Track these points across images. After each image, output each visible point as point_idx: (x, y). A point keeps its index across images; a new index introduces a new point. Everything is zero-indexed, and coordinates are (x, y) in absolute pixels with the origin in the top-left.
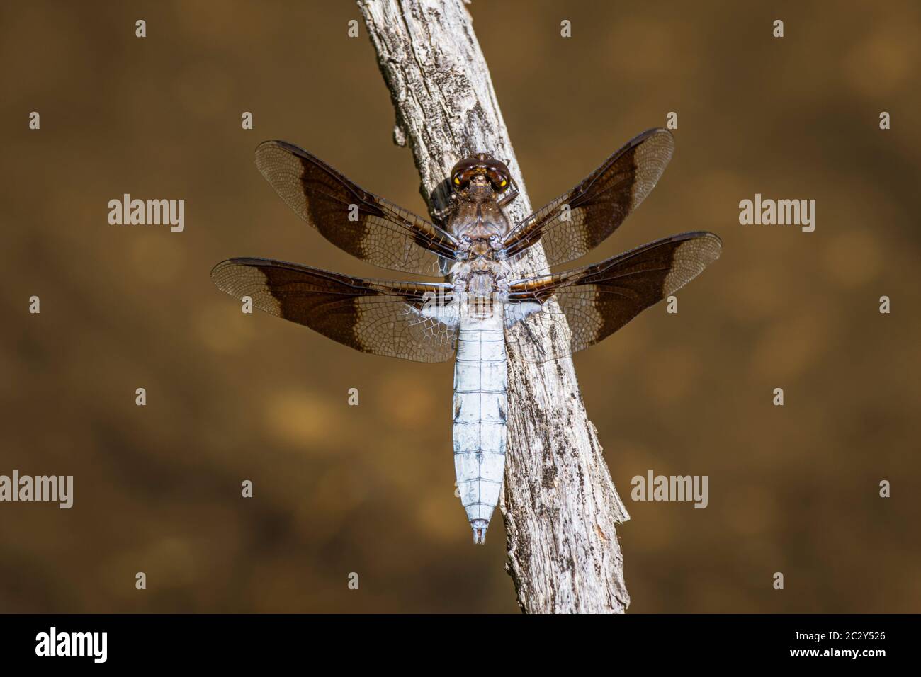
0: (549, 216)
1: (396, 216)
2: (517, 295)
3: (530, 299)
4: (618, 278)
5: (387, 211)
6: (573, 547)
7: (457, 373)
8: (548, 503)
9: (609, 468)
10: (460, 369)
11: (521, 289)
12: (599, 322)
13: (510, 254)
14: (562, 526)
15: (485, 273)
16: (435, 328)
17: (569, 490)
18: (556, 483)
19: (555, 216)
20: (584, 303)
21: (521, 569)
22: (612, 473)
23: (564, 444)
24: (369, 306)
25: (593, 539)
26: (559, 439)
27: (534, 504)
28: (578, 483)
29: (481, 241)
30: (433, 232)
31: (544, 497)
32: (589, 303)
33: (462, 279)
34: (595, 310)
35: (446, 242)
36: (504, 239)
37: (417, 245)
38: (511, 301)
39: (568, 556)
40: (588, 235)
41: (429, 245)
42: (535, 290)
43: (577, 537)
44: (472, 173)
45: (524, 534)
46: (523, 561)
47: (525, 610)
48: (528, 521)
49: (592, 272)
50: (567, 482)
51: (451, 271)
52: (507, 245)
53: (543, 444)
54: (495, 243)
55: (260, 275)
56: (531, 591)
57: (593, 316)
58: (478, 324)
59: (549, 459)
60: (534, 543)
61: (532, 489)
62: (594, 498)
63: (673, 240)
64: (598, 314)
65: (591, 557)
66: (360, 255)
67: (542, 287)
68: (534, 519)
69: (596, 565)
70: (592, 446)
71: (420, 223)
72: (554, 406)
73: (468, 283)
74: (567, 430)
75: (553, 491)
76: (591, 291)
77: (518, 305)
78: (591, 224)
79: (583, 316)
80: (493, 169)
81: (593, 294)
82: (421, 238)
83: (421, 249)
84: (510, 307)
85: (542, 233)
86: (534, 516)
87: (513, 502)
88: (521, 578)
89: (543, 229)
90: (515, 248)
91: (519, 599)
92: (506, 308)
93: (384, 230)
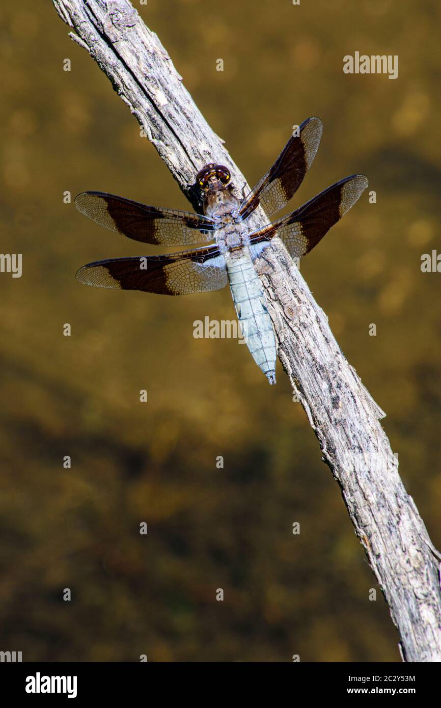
0: (261, 189)
1: (172, 215)
2: (255, 240)
3: (263, 240)
4: (311, 214)
5: (165, 214)
6: (359, 439)
7: (233, 292)
8: (338, 417)
9: (368, 389)
10: (234, 290)
11: (256, 236)
12: (306, 241)
13: (244, 218)
14: (350, 429)
15: (233, 232)
16: (214, 271)
17: (349, 407)
18: (340, 405)
19: (264, 187)
20: (295, 234)
21: (332, 458)
22: (370, 392)
23: (339, 382)
24: (172, 269)
25: (369, 432)
26: (335, 379)
27: (330, 419)
28: (353, 402)
29: (225, 215)
30: (197, 218)
31: (336, 414)
32: (297, 233)
33: (222, 240)
34: (302, 236)
35: (206, 222)
36: (238, 210)
37: (190, 229)
38: (252, 244)
39: (358, 445)
40: (286, 192)
41: (197, 226)
42: (264, 234)
43: (360, 433)
44: (208, 176)
45: (329, 438)
46: (332, 454)
47: (340, 482)
48: (330, 430)
49: (295, 215)
50: (346, 403)
51: (214, 236)
52: (241, 213)
53: (328, 384)
54: (235, 214)
55: (105, 269)
56: (341, 470)
57: (302, 239)
58: (238, 262)
59: (333, 392)
60: (336, 442)
61: (328, 412)
62: (364, 408)
63: (338, 184)
64: (305, 237)
65: (371, 442)
66: (156, 242)
67: (268, 231)
68: (333, 428)
69: (374, 447)
70: (355, 379)
71: (187, 215)
72: (329, 361)
73: (225, 241)
74: (339, 373)
75: (340, 410)
76: (297, 226)
77: (256, 245)
78: (286, 185)
79: (296, 241)
80: (220, 170)
81: (299, 227)
82: (190, 223)
83: (193, 229)
84: (253, 247)
85: (259, 200)
86: (332, 427)
87: (318, 421)
88: (333, 464)
89: (259, 198)
90: (246, 214)
91: (334, 476)
92: (250, 248)
93: (167, 225)
